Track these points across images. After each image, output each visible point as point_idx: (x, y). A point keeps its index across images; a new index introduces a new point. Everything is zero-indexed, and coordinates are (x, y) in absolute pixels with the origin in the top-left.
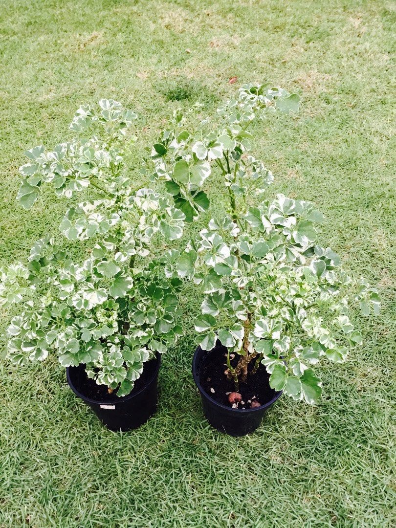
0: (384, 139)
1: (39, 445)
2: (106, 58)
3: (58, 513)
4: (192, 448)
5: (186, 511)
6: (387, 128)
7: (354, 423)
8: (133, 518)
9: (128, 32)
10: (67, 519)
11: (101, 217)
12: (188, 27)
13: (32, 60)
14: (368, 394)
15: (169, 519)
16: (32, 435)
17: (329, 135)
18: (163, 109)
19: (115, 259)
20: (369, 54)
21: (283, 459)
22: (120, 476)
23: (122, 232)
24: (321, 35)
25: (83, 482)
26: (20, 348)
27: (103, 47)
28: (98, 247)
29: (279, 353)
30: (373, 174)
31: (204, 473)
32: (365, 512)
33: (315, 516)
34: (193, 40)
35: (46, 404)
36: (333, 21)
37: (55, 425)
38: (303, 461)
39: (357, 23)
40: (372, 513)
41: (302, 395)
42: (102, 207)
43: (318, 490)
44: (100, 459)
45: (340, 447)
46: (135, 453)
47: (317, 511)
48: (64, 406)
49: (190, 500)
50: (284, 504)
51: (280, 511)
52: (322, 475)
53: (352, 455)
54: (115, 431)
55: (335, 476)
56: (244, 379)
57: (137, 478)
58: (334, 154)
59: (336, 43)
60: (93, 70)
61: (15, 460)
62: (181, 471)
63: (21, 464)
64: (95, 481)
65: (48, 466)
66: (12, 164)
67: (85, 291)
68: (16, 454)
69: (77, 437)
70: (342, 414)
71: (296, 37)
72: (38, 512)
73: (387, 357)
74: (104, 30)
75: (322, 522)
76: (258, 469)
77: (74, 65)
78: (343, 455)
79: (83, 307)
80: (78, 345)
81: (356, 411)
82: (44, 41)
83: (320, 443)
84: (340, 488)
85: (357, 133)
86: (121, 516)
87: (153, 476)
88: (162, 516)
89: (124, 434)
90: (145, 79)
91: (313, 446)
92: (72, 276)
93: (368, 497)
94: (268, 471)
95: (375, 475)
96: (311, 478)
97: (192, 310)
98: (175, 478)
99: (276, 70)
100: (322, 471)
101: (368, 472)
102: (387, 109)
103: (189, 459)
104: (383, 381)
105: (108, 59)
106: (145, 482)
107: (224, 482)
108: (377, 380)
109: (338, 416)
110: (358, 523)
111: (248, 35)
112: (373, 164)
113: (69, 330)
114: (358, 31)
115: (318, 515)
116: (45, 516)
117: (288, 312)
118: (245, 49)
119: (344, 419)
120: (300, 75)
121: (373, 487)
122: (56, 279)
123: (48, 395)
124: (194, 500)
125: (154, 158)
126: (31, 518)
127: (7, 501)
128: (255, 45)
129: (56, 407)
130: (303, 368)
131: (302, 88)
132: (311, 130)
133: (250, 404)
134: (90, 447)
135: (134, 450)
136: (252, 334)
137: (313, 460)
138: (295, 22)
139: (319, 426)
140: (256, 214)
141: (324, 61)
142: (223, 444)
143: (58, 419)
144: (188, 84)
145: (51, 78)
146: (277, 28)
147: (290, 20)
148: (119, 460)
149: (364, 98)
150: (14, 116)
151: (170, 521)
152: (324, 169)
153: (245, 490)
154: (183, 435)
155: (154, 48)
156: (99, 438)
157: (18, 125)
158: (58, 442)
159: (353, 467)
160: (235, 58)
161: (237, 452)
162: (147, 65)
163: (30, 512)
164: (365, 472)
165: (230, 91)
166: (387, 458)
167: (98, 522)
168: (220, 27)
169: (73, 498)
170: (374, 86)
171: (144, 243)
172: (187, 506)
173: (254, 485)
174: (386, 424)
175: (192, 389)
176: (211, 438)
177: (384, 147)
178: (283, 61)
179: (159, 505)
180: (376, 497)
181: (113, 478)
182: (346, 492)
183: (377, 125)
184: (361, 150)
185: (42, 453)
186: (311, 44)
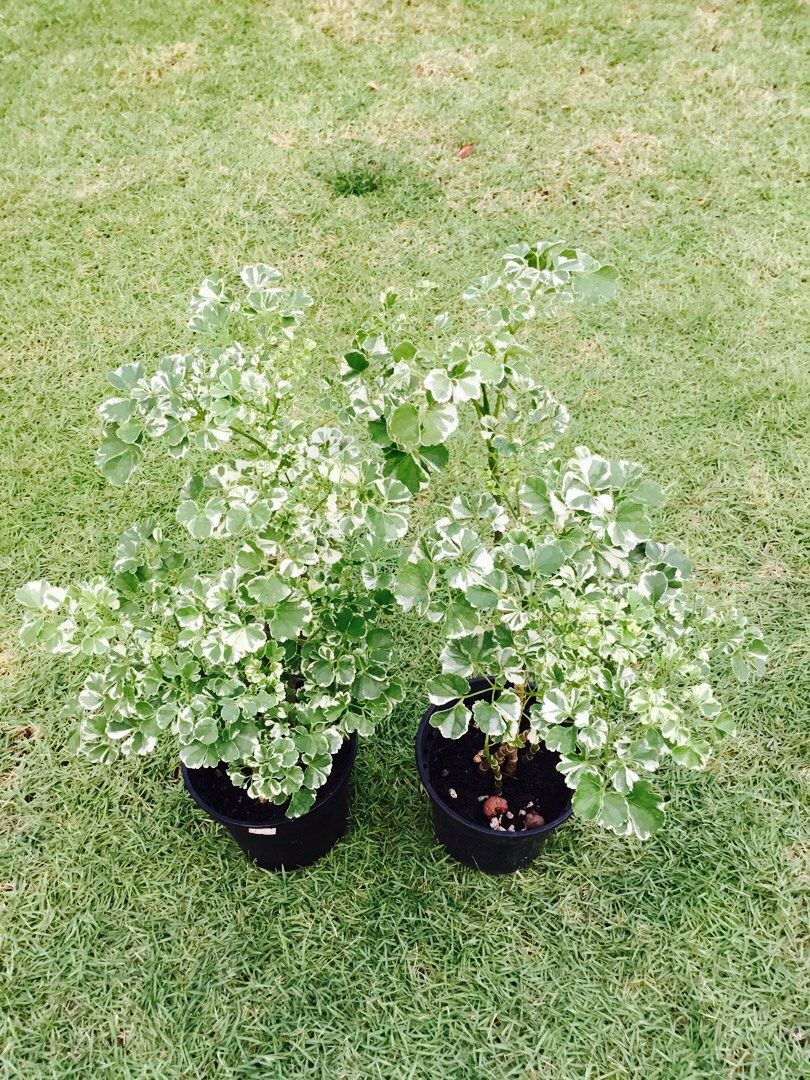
0: (767, 275)
1: (130, 900)
2: (205, 103)
3: (177, 1027)
4: (417, 899)
5: (411, 1016)
6: (773, 251)
7: (713, 844)
8: (316, 1030)
9: (247, 42)
10: (195, 1035)
11: (251, 493)
12: (369, 32)
13: (53, 107)
14: (738, 789)
15: (381, 1031)
16: (116, 880)
17: (659, 267)
18: (327, 214)
19: (281, 572)
20: (735, 91)
21: (586, 915)
22: (286, 954)
23: (292, 521)
24: (639, 49)
25: (219, 967)
26: (103, 732)
27: (198, 78)
28: (247, 549)
29: (588, 751)
30: (745, 349)
31: (442, 944)
32: (735, 1007)
33: (646, 1016)
34: (381, 61)
35: (138, 822)
36: (664, 17)
37: (159, 862)
38: (622, 918)
39: (711, 20)
40: (749, 1010)
41: (629, 825)
42: (252, 474)
43: (650, 971)
44: (247, 923)
45: (688, 890)
46: (312, 910)
47: (648, 1008)
48: (172, 825)
49: (419, 996)
50: (588, 998)
51: (582, 1010)
52: (658, 943)
53: (711, 905)
54: (272, 869)
55: (681, 943)
56: (511, 771)
57: (317, 957)
58: (669, 307)
59: (669, 66)
60: (180, 128)
61: (89, 928)
62: (398, 943)
63: (100, 936)
64: (241, 964)
65: (151, 941)
66: (32, 336)
67: (225, 628)
68: (88, 918)
69: (201, 883)
70: (691, 829)
71: (589, 54)
72: (139, 1024)
73: (774, 717)
74: (198, 39)
75: (658, 1028)
76: (539, 935)
77: (140, 117)
78: (695, 905)
79: (222, 659)
80: (215, 730)
81: (717, 823)
82: (76, 65)
83: (653, 883)
84: (691, 965)
85: (715, 262)
86: (293, 1028)
87: (347, 953)
88: (367, 1025)
89: (289, 876)
90: (288, 148)
91: (639, 889)
92: (197, 600)
93: (741, 980)
94: (558, 938)
95: (754, 939)
96: (637, 950)
97: (404, 633)
98: (389, 956)
99: (551, 126)
100: (657, 935)
101: (741, 935)
102: (773, 211)
103: (412, 919)
104: (767, 763)
105: (210, 105)
106: (332, 964)
107: (479, 960)
108: (757, 762)
109: (684, 832)
110: (723, 1027)
111: (493, 49)
112: (746, 329)
113: (199, 703)
114: (714, 38)
115: (652, 1016)
116: (153, 1032)
117: (601, 675)
118: (486, 81)
119: (696, 837)
120: (600, 137)
121: (750, 963)
122: (168, 606)
123: (141, 805)
124: (425, 994)
125: (346, 378)
126: (127, 1036)
127: (79, 1005)
128: (507, 71)
129: (158, 828)
130: (632, 777)
131: (603, 166)
132: (624, 258)
133: (524, 818)
134: (228, 902)
135: (308, 905)
136: (538, 715)
137: (641, 916)
138: (587, 19)
139: (650, 852)
140: (539, 489)
141: (646, 106)
142: (473, 890)
143: (163, 849)
144: (375, 159)
145: (97, 147)
146: (551, 33)
147: (577, 14)
148: (283, 925)
149: (727, 188)
150: (27, 230)
151: (383, 1035)
152: (650, 340)
153: (517, 974)
154: (399, 875)
155: (301, 78)
156: (244, 884)
157: (36, 250)
158: (166, 894)
159: (714, 927)
160: (467, 101)
161: (501, 904)
162: (291, 117)
163: (124, 1026)
164: (735, 935)
165: (461, 174)
166: (775, 907)
167: (251, 1040)
168: (433, 31)
169: (201, 998)
170: (746, 162)
171: (332, 540)
172: (412, 1006)
173: (534, 963)
174: (773, 844)
175: (412, 787)
176: (451, 878)
177: (766, 293)
178: (565, 106)
179: (361, 1005)
180: (756, 979)
181: (273, 957)
182: (701, 973)
183: (753, 245)
184: (723, 301)
185: (138, 915)
186: (619, 68)
